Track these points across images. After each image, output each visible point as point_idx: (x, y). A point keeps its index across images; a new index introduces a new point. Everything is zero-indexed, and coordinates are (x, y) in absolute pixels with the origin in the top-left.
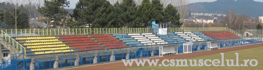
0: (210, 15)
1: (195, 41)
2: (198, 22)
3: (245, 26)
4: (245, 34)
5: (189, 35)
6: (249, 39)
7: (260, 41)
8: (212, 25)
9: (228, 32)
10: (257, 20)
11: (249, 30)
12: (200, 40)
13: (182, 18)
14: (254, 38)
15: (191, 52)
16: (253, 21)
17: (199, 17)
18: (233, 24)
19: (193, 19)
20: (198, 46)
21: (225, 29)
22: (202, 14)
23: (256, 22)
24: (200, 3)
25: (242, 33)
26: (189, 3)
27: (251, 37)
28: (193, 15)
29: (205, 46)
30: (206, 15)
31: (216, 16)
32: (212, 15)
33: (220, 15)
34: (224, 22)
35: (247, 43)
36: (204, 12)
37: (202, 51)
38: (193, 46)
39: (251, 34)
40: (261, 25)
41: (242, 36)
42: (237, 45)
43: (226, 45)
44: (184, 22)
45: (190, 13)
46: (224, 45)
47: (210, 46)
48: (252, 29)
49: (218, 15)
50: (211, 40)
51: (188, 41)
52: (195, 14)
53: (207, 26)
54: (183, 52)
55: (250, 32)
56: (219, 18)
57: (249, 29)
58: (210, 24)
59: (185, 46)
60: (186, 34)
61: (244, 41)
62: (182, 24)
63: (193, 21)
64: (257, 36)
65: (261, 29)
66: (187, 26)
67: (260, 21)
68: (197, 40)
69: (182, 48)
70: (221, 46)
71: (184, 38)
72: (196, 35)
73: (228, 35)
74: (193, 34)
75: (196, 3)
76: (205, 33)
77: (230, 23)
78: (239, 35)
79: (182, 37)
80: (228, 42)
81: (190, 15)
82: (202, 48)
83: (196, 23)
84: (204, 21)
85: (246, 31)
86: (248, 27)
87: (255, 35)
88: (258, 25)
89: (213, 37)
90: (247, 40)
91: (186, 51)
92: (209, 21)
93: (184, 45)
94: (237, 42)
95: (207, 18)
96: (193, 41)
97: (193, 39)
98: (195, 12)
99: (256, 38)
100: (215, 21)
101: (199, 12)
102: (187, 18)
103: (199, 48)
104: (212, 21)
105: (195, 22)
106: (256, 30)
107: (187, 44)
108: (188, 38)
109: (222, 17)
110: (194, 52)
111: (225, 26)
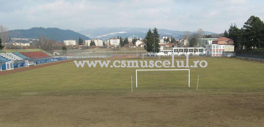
0: (27, 39)
1: (15, 60)
2: (17, 45)
3: (54, 48)
4: (54, 54)
5: (10, 56)
6: (57, 57)
7: (65, 58)
8: (29, 48)
9: (41, 52)
10: (63, 43)
11: (57, 51)
12: (20, 59)
13: (3, 42)
14: (61, 57)
15: (13, 69)
16: (59, 44)
17: (18, 41)
18: (44, 46)
19: (13, 43)
20: (18, 64)
21: (39, 50)
22: (20, 39)
23: (62, 45)
24: (18, 30)
25: (52, 53)
26: (8, 30)
27: (58, 55)
28: (13, 40)
29: (24, 63)
30: (23, 39)
31: (31, 40)
32: (28, 39)
33: (34, 39)
34: (37, 45)
35: (56, 60)
36: (22, 38)
37: (22, 67)
38: (14, 64)
39: (59, 54)
40: (66, 47)
41: (52, 55)
42: (49, 62)
43: (40, 62)
44: (6, 45)
45: (10, 38)
46: (39, 62)
47: (28, 64)
48: (60, 50)
49: (33, 40)
50: (28, 59)
51: (10, 60)
52: (14, 39)
53: (24, 48)
54: (6, 69)
55: (58, 52)
56: (34, 42)
57: (56, 49)
58: (27, 46)
59: (8, 65)
60: (8, 54)
61: (54, 59)
62: (4, 47)
63: (13, 45)
64: (63, 55)
65: (66, 50)
66: (8, 48)
67: (64, 44)
68: (17, 59)
69: (5, 66)
70: (37, 63)
71: (6, 58)
72: (16, 56)
73: (41, 55)
74: (14, 55)
75: (15, 30)
76: (23, 54)
77: (43, 45)
78: (50, 54)
79: (4, 57)
80: (41, 60)
81: (10, 40)
82: (22, 66)
83: (16, 46)
84: (22, 44)
85: (55, 51)
86: (56, 48)
87: (61, 54)
88: (64, 47)
89: (29, 57)
90: (56, 58)
91: (8, 68)
92: (26, 45)
93: (6, 63)
94: (48, 60)
95: (24, 42)
96: (14, 60)
97: (14, 59)
98: (14, 37)
99: (63, 56)
100: (31, 44)
101: (18, 37)
102: (8, 42)
103: (19, 65)
104: (28, 44)
105: (14, 45)
106: (62, 51)
107: (9, 63)
108: (9, 58)
109: (36, 41)
110: (15, 68)
111: (38, 48)
